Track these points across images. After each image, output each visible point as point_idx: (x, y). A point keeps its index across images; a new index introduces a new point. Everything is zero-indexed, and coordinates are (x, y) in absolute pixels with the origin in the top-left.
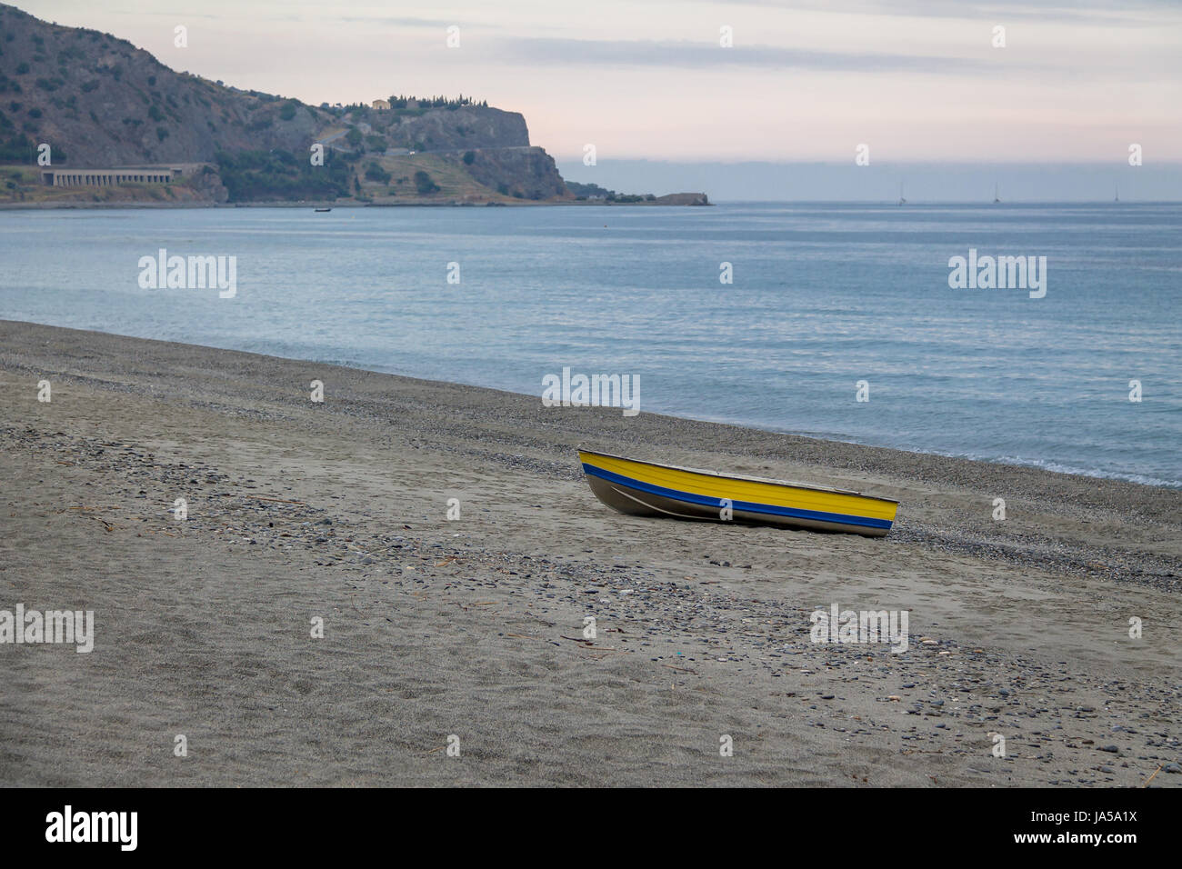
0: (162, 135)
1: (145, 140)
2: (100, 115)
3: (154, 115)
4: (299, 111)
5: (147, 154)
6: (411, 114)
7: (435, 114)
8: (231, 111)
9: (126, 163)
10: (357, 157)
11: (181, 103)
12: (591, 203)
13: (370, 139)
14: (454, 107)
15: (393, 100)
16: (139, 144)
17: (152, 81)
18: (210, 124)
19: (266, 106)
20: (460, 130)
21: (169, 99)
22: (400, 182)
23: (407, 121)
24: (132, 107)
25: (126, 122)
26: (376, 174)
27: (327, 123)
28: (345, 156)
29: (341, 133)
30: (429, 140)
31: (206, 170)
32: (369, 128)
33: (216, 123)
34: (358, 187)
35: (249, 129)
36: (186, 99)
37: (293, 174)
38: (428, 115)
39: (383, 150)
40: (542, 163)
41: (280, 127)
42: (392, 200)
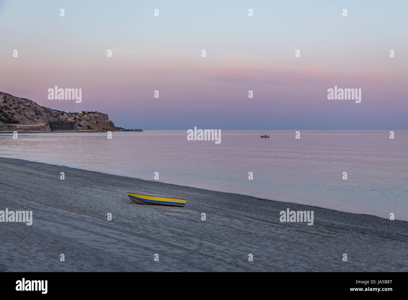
0: (38, 118)
1: (35, 119)
2: (26, 114)
3: (37, 114)
4: (65, 114)
5: (35, 122)
6: (86, 114)
7: (91, 114)
8: (51, 114)
9: (31, 124)
10: (76, 122)
11: (42, 112)
12: (121, 131)
13: (78, 119)
14: (94, 113)
15: (83, 112)
16: (33, 120)
17: (36, 108)
18: (47, 116)
19: (58, 113)
20: (96, 117)
21: (39, 111)
22: (84, 127)
23: (85, 115)
24: (32, 113)
25: (31, 116)
26: (79, 125)
27: (70, 116)
28: (74, 122)
29: (73, 118)
30: (90, 119)
31: (47, 125)
32: (78, 117)
33: (49, 116)
34: (76, 128)
35: (55, 117)
36: (43, 111)
37: (63, 125)
38: (89, 115)
39: (81, 121)
40: (111, 124)
41: (61, 117)
42: (82, 130)
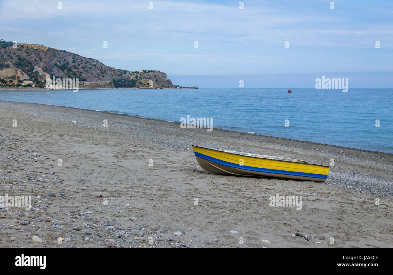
0: (103, 76)
1: (100, 77)
2: (92, 73)
3: (102, 73)
4: (127, 72)
5: (101, 80)
6: (147, 73)
7: (151, 73)
8: (115, 72)
9: (97, 81)
10: (137, 80)
11: (107, 71)
12: (178, 88)
13: (139, 77)
14: (154, 72)
15: (143, 70)
16: (99, 78)
17: (102, 67)
18: (112, 75)
19: (122, 72)
20: (155, 76)
21: (104, 70)
22: (145, 85)
23: (146, 74)
24: (98, 72)
25: (97, 74)
26: (140, 83)
27: (132, 74)
28: (135, 80)
29: (135, 76)
30: (150, 77)
31: (111, 82)
32: (139, 75)
33: (113, 74)
34: (137, 86)
35: (118, 75)
36: (107, 70)
37: (126, 83)
38: (149, 73)
39: (142, 79)
40: (169, 81)
41: (124, 75)
42: (143, 88)
